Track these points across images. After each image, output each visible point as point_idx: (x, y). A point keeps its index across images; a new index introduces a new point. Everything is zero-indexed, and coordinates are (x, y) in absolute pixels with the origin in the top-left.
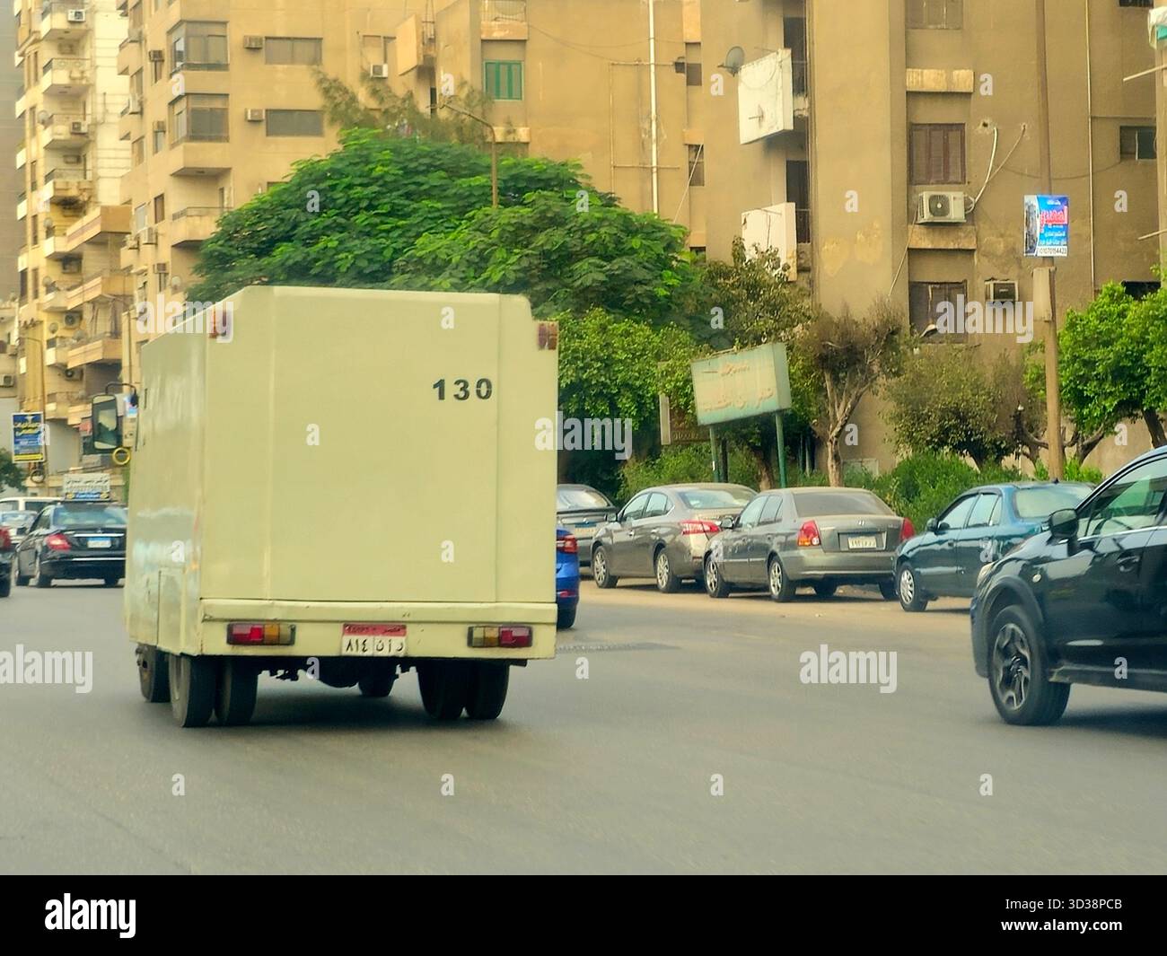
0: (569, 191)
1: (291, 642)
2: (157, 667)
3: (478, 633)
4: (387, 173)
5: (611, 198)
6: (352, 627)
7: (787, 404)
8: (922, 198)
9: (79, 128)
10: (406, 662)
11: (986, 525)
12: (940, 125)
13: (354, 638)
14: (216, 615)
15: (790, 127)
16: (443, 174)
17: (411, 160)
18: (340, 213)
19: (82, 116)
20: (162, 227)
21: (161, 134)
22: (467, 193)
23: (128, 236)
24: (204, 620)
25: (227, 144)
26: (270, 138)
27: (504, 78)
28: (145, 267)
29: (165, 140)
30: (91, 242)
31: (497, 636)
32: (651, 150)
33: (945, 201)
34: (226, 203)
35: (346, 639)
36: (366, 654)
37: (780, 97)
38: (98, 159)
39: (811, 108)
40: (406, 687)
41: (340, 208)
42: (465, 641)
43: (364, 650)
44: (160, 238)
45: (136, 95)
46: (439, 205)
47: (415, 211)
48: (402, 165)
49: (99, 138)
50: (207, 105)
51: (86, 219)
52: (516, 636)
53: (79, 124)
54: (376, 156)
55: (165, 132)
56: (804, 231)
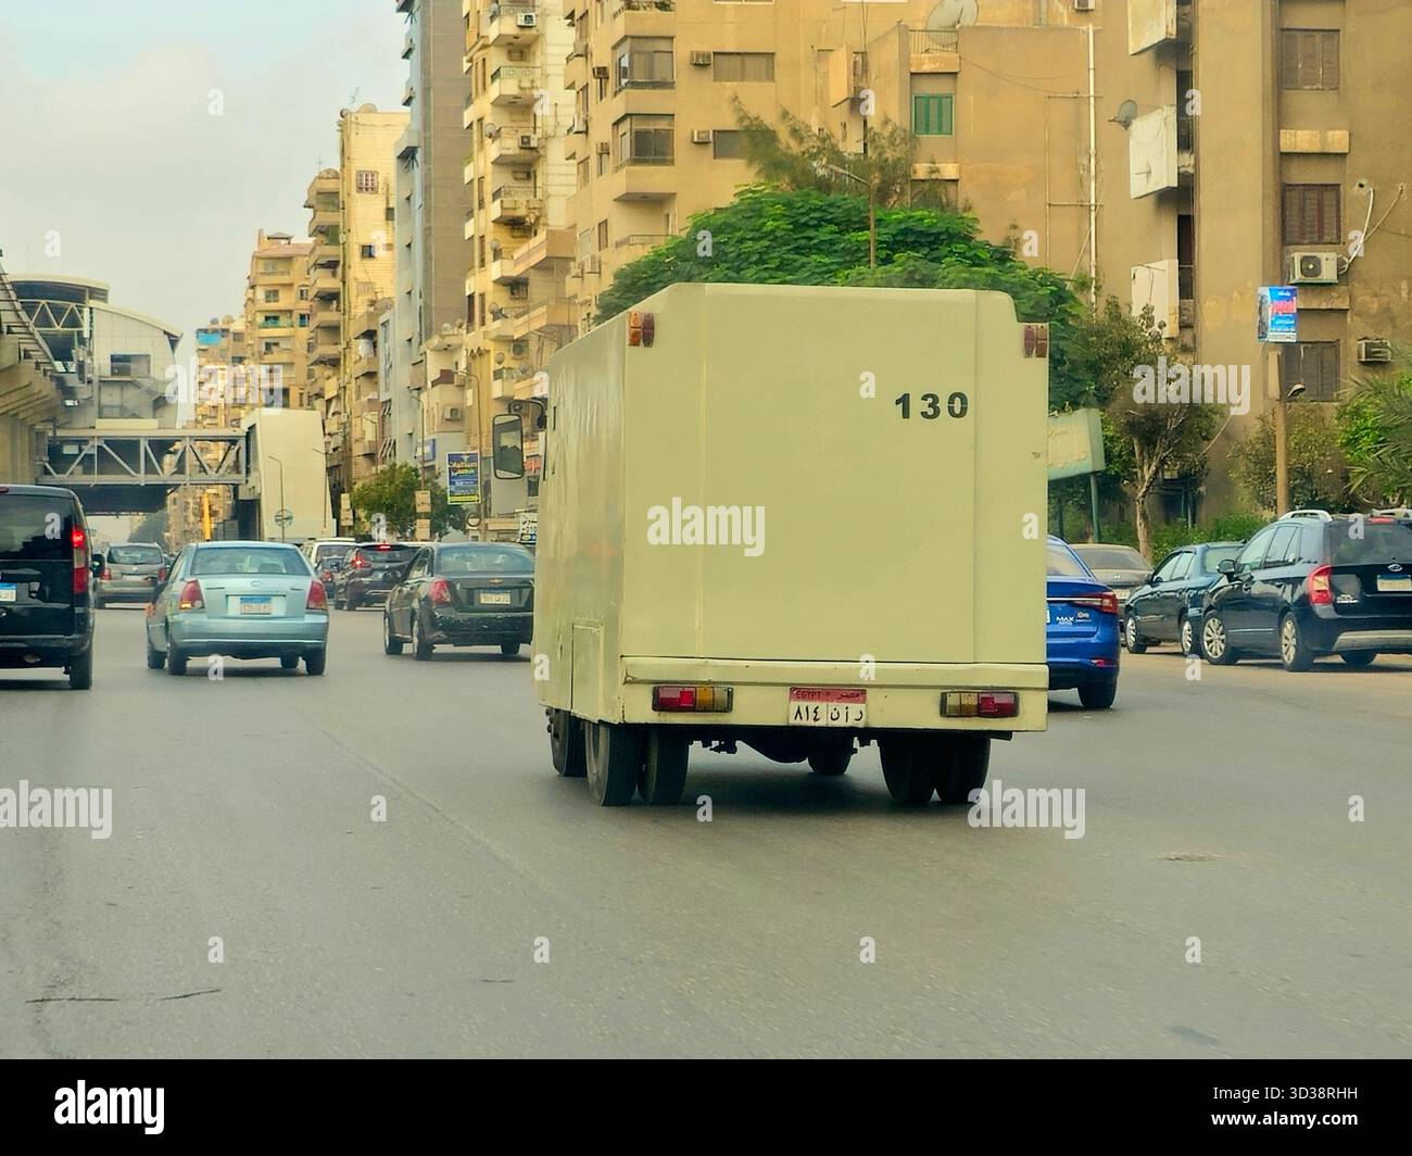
0: (958, 246)
1: (728, 708)
2: (570, 734)
3: (953, 700)
4: (777, 227)
5: (1005, 253)
6: (801, 692)
7: (1101, 466)
8: (1293, 258)
9: (529, 142)
10: (866, 734)
11: (1183, 578)
12: (1317, 185)
13: (803, 704)
14: (640, 677)
15: (1175, 184)
16: (835, 228)
17: (803, 214)
18: (733, 267)
19: (532, 130)
20: (606, 255)
21: (605, 156)
22: (854, 248)
23: (572, 264)
24: (626, 682)
25: (672, 167)
26: (719, 161)
27: (934, 113)
28: (588, 297)
29: (609, 163)
30: (538, 267)
31: (976, 703)
32: (1090, 188)
33: (1317, 262)
34: (670, 230)
35: (794, 705)
36: (817, 724)
37: (1165, 155)
38: (547, 175)
39: (1196, 165)
40: (866, 764)
41: (733, 262)
42: (937, 709)
43: (815, 719)
44: (603, 266)
45: (581, 113)
46: (827, 260)
47: (803, 265)
48: (792, 220)
49: (549, 152)
50: (651, 126)
51: (534, 242)
52: (999, 704)
53: (528, 137)
54: (770, 210)
55: (608, 154)
56: (1186, 287)
